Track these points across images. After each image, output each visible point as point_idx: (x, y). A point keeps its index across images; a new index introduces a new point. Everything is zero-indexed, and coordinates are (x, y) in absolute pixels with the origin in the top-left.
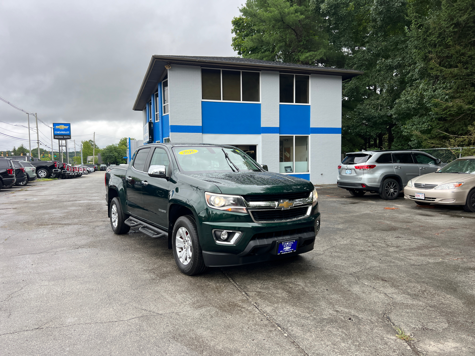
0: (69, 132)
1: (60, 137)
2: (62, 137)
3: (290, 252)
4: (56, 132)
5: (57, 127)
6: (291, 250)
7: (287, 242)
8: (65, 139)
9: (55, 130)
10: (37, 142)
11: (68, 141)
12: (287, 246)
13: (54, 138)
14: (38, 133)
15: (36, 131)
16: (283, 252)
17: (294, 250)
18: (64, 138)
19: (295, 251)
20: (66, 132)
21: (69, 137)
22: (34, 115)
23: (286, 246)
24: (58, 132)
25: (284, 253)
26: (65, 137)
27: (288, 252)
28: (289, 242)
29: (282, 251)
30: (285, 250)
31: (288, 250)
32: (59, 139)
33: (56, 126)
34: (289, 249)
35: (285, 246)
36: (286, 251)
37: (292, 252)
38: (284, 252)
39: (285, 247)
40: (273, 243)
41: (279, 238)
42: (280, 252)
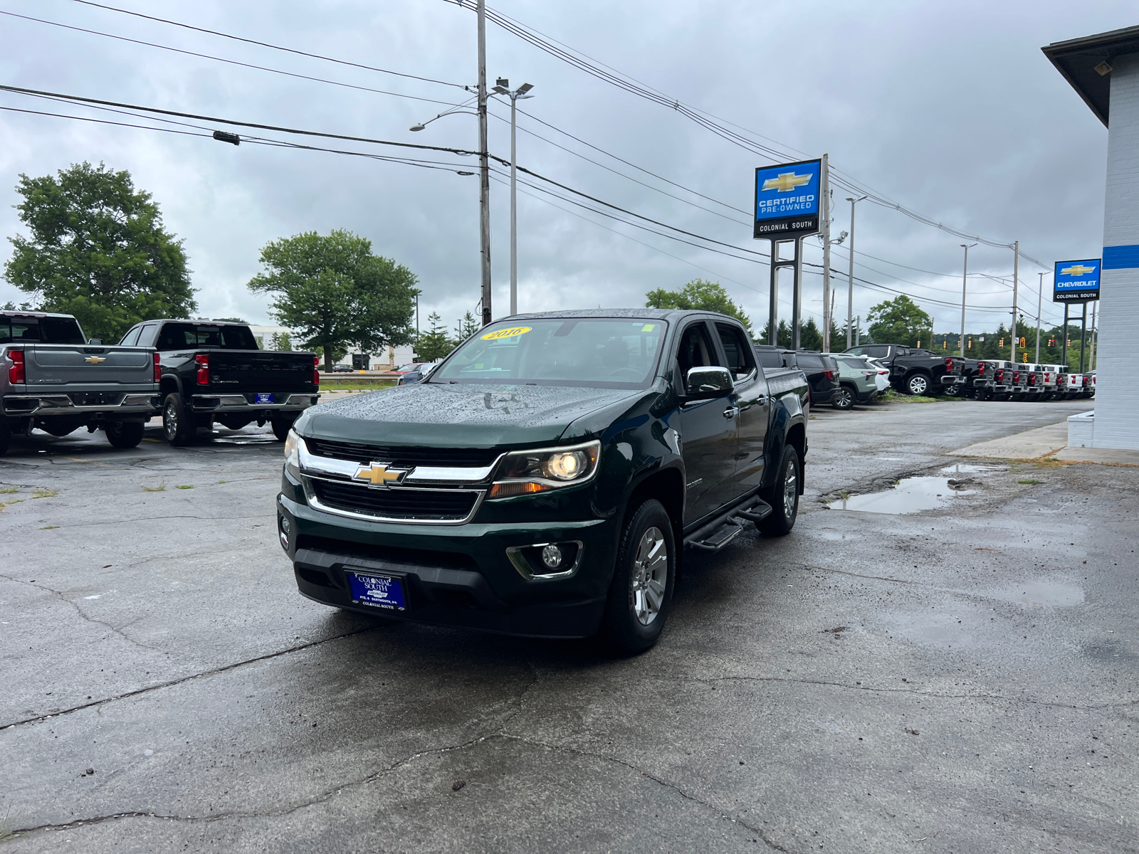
0: (1094, 282)
1: (1070, 296)
2: (1075, 296)
3: (386, 607)
4: (1061, 285)
5: (1065, 271)
6: (389, 602)
7: (371, 578)
8: (1084, 301)
9: (1058, 278)
10: (1012, 310)
11: (1090, 305)
12: (373, 586)
13: (1056, 300)
14: (1015, 290)
15: (1013, 285)
16: (367, 601)
17: (399, 605)
18: (1080, 298)
19: (403, 609)
20: (1087, 283)
21: (1094, 295)
22: (1010, 247)
23: (371, 586)
24: (1067, 285)
25: (371, 604)
26: (1082, 296)
27: (383, 606)
28: (378, 578)
29: (365, 598)
30: (373, 596)
31: (381, 600)
32: (1068, 301)
33: (1063, 270)
34: (383, 598)
35: (369, 587)
36: (377, 600)
37: (392, 608)
38: (370, 601)
39: (369, 589)
40: (336, 567)
41: (354, 559)
42: (358, 599)
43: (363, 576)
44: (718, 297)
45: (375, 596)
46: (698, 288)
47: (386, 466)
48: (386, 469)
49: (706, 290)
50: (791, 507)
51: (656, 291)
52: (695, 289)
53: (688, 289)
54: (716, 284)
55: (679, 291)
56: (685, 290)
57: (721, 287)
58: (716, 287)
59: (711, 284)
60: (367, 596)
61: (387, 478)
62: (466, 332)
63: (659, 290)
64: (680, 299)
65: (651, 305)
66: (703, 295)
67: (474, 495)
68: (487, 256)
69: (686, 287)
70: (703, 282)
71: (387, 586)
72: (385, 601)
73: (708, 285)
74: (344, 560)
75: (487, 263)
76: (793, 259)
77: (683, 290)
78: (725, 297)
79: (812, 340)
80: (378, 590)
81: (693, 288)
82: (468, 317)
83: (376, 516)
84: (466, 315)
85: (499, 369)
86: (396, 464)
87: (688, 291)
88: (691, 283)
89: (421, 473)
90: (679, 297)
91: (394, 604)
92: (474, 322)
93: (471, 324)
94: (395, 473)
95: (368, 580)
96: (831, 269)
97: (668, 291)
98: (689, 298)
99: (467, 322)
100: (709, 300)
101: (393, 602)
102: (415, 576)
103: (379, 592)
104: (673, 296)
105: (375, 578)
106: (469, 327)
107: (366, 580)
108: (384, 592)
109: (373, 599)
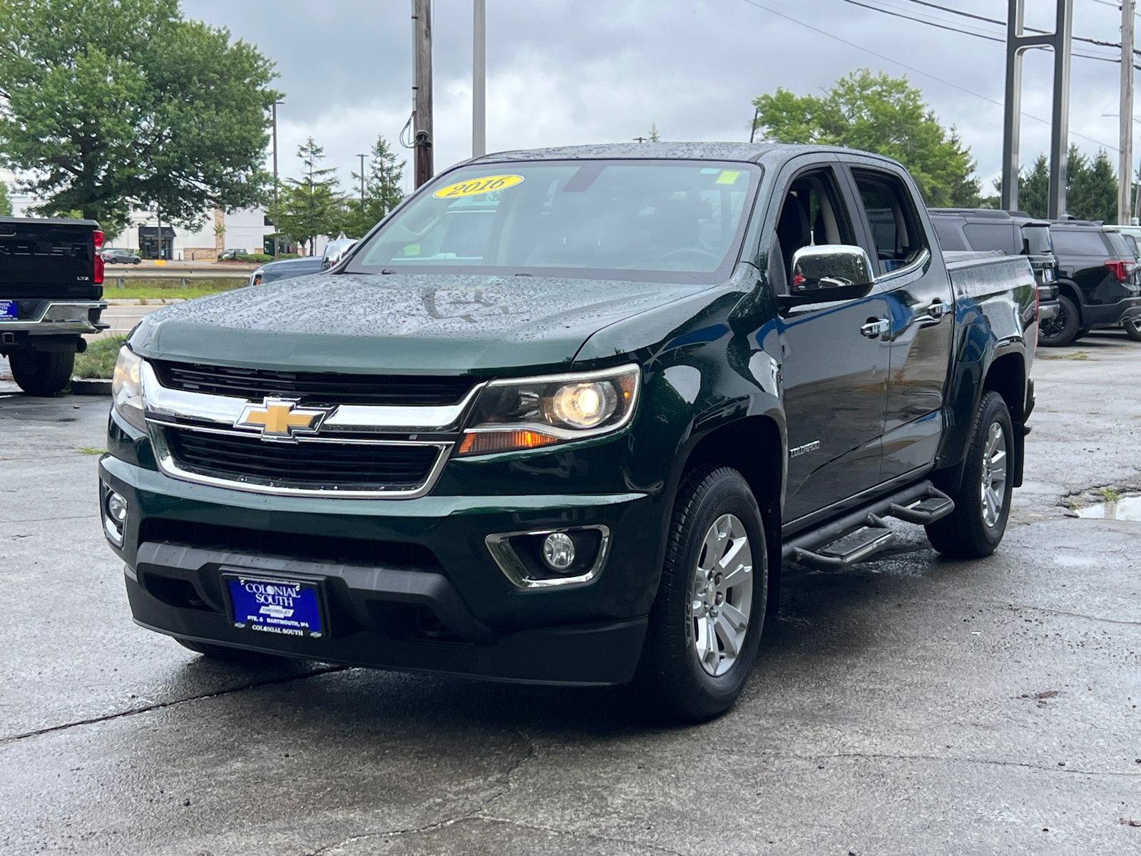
3: (290, 632)
6: (296, 624)
7: (266, 585)
12: (270, 599)
16: (259, 623)
17: (313, 628)
19: (319, 635)
23: (266, 599)
25: (265, 629)
27: (285, 631)
28: (278, 586)
29: (255, 618)
30: (269, 616)
31: (282, 622)
34: (286, 618)
35: (262, 600)
36: (275, 621)
37: (301, 633)
38: (265, 624)
39: (263, 604)
40: (209, 571)
41: (238, 556)
42: (244, 620)
43: (254, 582)
44: (903, 109)
45: (273, 615)
46: (863, 88)
47: (291, 404)
48: (292, 409)
49: (879, 94)
50: (997, 507)
51: (773, 96)
52: (852, 92)
53: (841, 91)
54: (900, 79)
55: (821, 95)
56: (835, 93)
57: (911, 86)
58: (900, 87)
59: (890, 79)
60: (259, 615)
61: (292, 423)
62: (376, 180)
63: (780, 92)
64: (825, 112)
65: (763, 124)
66: (873, 102)
67: (434, 452)
68: (424, 26)
69: (836, 86)
70: (874, 76)
71: (293, 599)
72: (290, 623)
73: (884, 82)
74: (221, 558)
75: (425, 42)
76: (1053, 32)
77: (831, 93)
78: (919, 107)
79: (1104, 201)
80: (279, 604)
81: (851, 90)
82: (381, 150)
83: (275, 486)
84: (375, 145)
85: (451, 256)
86: (306, 402)
87: (841, 96)
88: (847, 78)
89: (349, 415)
90: (822, 107)
91: (304, 627)
92: (392, 159)
93: (387, 164)
94: (305, 415)
95: (261, 588)
96: (1135, 51)
97: (799, 95)
98: (844, 110)
99: (379, 159)
100: (885, 115)
101: (303, 624)
102: (340, 581)
103: (280, 608)
104: (810, 105)
105: (272, 585)
106: (382, 170)
107: (257, 588)
108: (289, 607)
109: (269, 620)
